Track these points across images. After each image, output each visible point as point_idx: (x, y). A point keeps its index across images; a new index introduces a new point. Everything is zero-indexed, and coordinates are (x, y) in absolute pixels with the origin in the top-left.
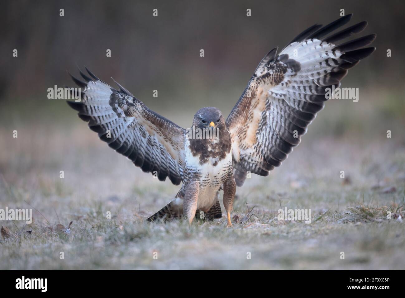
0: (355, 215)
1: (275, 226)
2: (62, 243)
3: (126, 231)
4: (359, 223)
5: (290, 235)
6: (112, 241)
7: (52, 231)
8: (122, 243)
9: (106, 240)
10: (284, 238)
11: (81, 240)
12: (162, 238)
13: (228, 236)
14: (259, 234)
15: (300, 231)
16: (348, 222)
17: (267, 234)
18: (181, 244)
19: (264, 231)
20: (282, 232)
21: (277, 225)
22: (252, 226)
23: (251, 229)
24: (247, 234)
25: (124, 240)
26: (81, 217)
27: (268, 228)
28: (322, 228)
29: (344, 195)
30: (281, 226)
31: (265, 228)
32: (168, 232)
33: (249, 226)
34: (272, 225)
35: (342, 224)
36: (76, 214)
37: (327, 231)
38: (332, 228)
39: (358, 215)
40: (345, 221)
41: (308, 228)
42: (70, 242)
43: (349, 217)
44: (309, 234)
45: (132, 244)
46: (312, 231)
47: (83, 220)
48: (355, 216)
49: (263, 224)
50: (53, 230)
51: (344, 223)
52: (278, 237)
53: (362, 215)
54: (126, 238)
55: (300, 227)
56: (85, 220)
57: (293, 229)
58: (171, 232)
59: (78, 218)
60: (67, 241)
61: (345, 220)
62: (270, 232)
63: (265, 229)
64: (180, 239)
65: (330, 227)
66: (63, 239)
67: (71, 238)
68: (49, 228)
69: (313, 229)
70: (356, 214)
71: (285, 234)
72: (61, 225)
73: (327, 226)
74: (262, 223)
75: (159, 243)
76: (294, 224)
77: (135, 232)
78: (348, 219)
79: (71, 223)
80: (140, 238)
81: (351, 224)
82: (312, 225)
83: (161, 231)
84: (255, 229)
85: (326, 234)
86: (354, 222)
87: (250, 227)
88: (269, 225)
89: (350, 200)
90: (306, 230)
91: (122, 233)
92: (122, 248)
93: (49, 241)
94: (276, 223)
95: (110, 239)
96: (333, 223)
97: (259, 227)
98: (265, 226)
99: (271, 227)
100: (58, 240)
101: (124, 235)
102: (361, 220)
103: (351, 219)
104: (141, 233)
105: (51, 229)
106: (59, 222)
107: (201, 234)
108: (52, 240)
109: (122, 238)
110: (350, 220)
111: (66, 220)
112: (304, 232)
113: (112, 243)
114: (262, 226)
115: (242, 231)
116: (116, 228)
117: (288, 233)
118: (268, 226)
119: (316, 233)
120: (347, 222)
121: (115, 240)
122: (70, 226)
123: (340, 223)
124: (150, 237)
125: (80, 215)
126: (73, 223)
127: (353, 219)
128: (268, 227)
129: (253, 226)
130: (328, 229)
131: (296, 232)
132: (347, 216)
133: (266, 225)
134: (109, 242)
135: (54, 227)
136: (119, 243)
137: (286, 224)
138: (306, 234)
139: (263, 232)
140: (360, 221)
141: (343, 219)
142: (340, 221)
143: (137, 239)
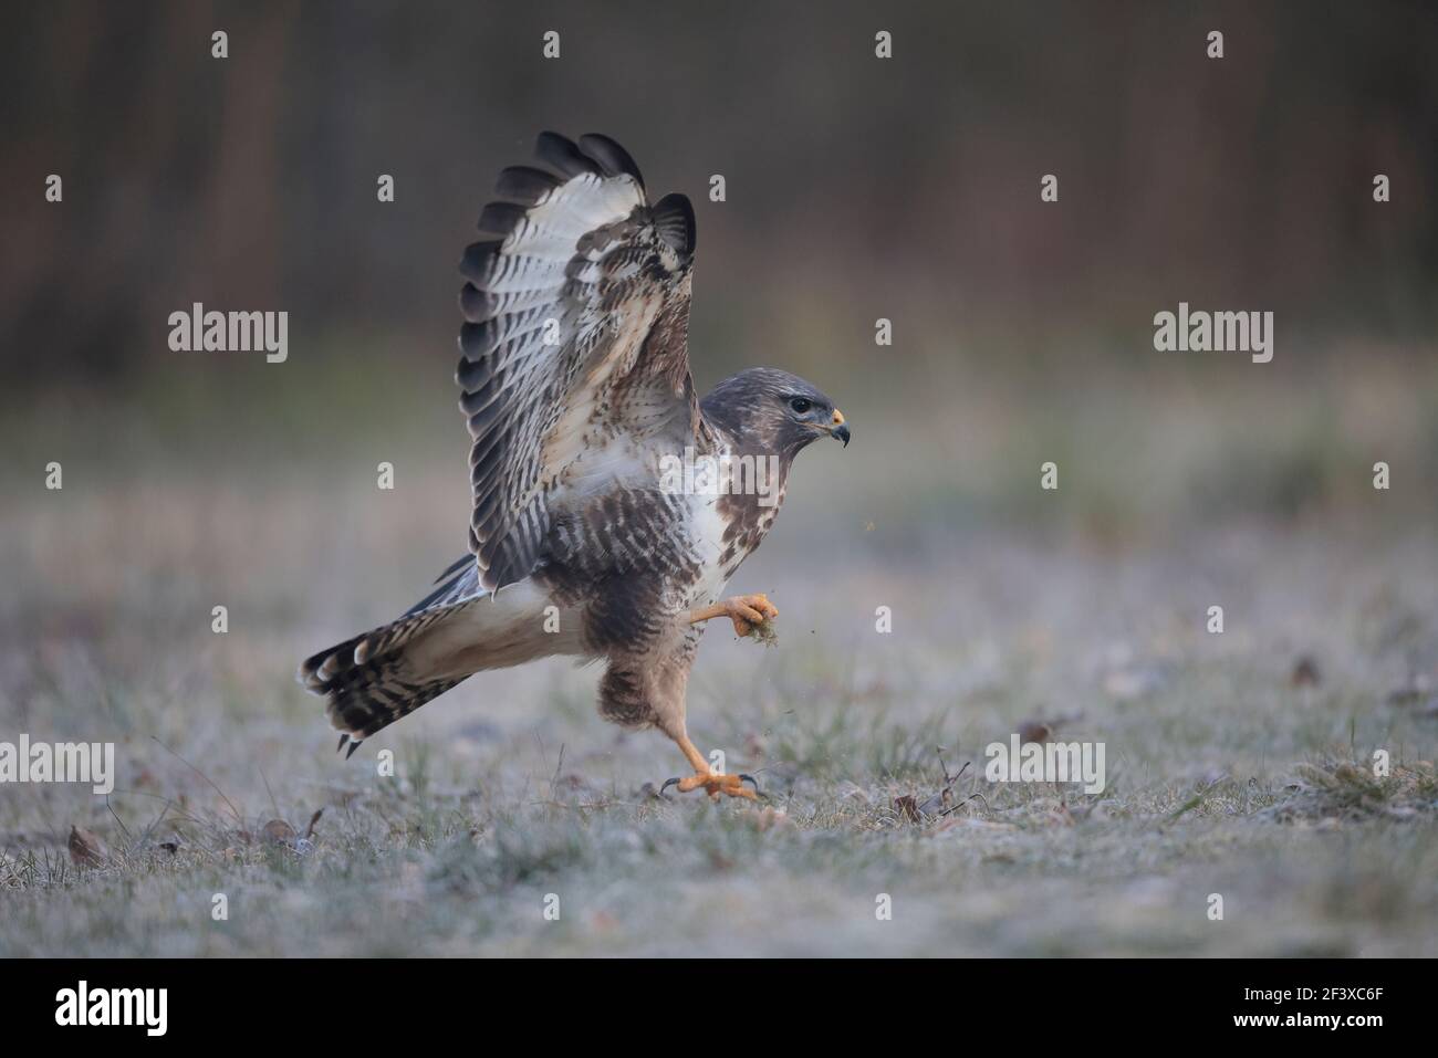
0: (1320, 791)
1: (1035, 829)
2: (279, 886)
3: (503, 848)
4: (1330, 822)
5: (1085, 864)
6: (453, 882)
7: (249, 842)
8: (490, 889)
9: (434, 877)
10: (1062, 871)
11: (346, 875)
12: (630, 872)
13: (865, 865)
14: (978, 858)
15: (1122, 851)
16: (1295, 820)
17: (1004, 860)
18: (696, 893)
19: (996, 848)
20: (1057, 852)
21: (1042, 825)
22: (952, 831)
23: (950, 839)
24: (932, 859)
25: (494, 879)
26: (356, 795)
27: (1010, 839)
28: (1201, 840)
29: (1290, 721)
30: (1055, 832)
31: (998, 837)
32: (650, 849)
33: (942, 829)
34: (1023, 828)
35: (1271, 823)
36: (339, 785)
37: (1218, 850)
38: (1234, 840)
39: (1329, 791)
40: (1284, 815)
41: (1152, 837)
42: (309, 883)
43: (1297, 799)
44: (1152, 858)
45: (523, 890)
46: (1165, 848)
47: (361, 808)
48: (1317, 797)
49: (993, 825)
50: (253, 840)
51: (1279, 821)
52: (1043, 869)
53: (1342, 792)
54: (504, 873)
55: (1123, 834)
56: (368, 805)
57: (1099, 843)
58: (664, 848)
59: (345, 800)
60: (297, 878)
61: (1283, 811)
62: (1014, 852)
63: (999, 843)
64: (694, 874)
65: (1228, 836)
66: (284, 873)
67: (313, 869)
68: (240, 834)
69: (1168, 842)
70: (1323, 788)
71: (1068, 860)
72: (284, 824)
73: (1218, 831)
74: (990, 820)
75: (619, 889)
76: (1102, 826)
77: (537, 850)
78: (1296, 807)
79: (318, 816)
80: (553, 870)
81: (1302, 825)
82: (1164, 827)
83: (625, 847)
84: (961, 842)
85: (1214, 859)
86: (1316, 817)
87: (947, 834)
88: (1012, 826)
89: (1309, 739)
90: (1144, 845)
91: (492, 853)
92: (488, 904)
93: (234, 879)
94: (1039, 822)
95: (446, 872)
96: (1242, 820)
97: (978, 831)
98: (998, 829)
99: (1021, 833)
100: (265, 877)
101: (496, 861)
102: (1340, 810)
103: (1303, 809)
104: (558, 854)
105: (246, 837)
106: (277, 814)
107: (769, 859)
108: (243, 875)
109: (489, 870)
110: (1299, 812)
111: (301, 804)
112: (1137, 854)
113: (456, 889)
114: (989, 829)
115: (916, 848)
116: (473, 833)
117: (1078, 855)
118: (1008, 830)
119: (1178, 855)
120: (1288, 819)
121: (465, 877)
122: (315, 827)
123: (1263, 822)
124: (587, 868)
125: (352, 789)
126: (325, 815)
127: (1312, 809)
128: (1010, 835)
129: (958, 829)
130: (1219, 843)
131: (1106, 851)
132: (1290, 797)
133: (1004, 826)
134: (441, 886)
135: (258, 831)
136: (476, 887)
137: (1073, 822)
138: (1142, 857)
139: (990, 852)
140: (1336, 815)
141: (1276, 805)
142: (1265, 813)
143: (541, 875)
